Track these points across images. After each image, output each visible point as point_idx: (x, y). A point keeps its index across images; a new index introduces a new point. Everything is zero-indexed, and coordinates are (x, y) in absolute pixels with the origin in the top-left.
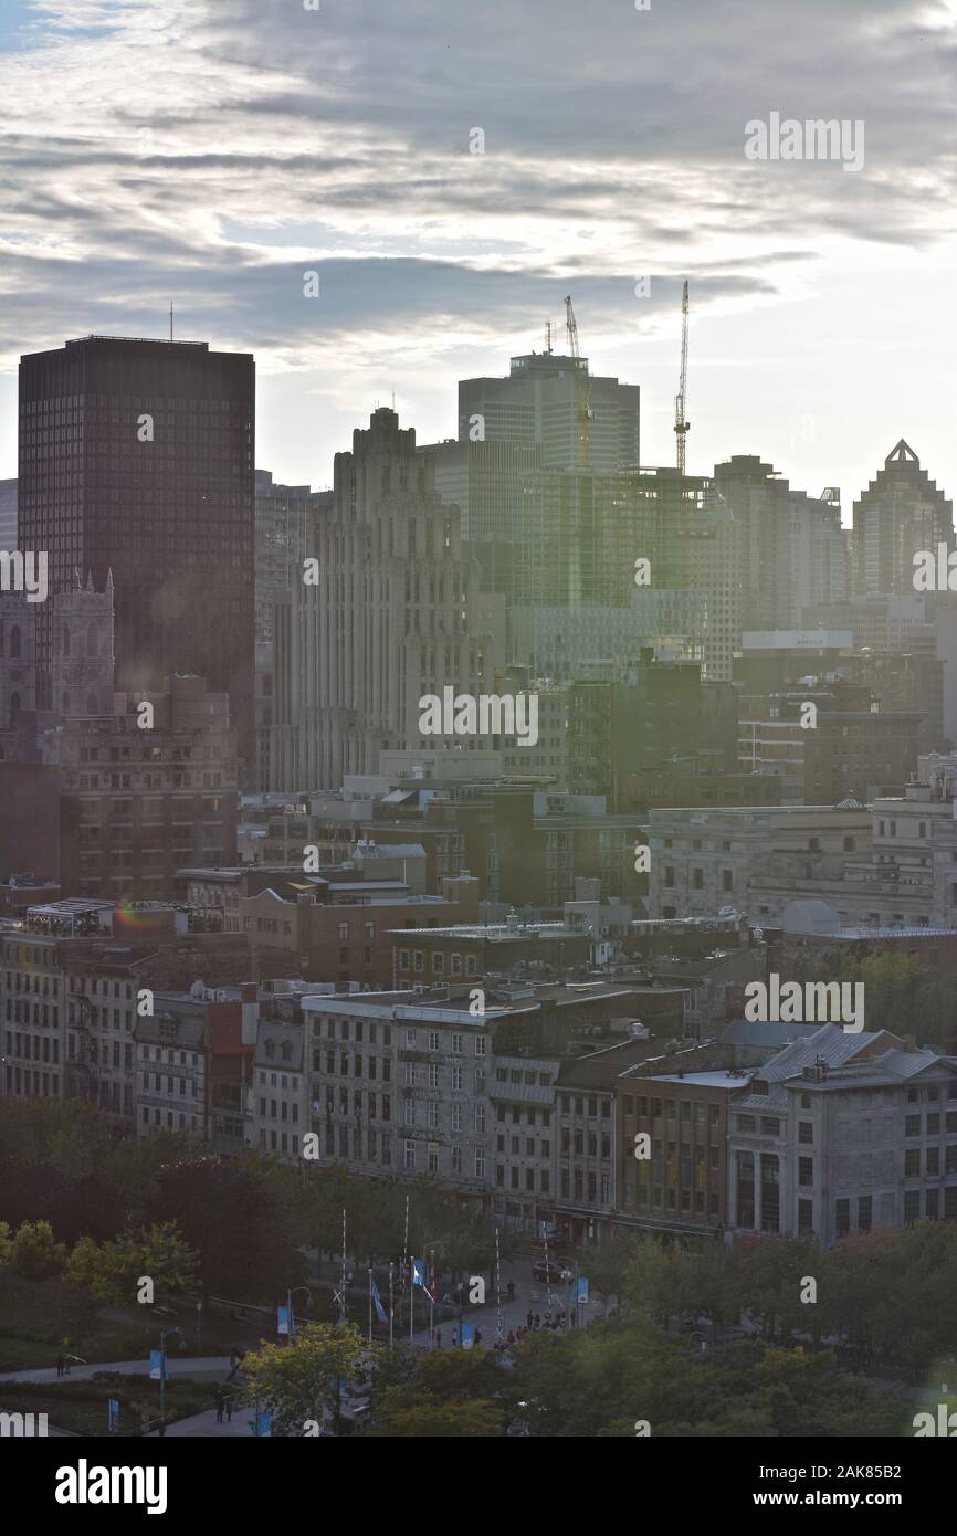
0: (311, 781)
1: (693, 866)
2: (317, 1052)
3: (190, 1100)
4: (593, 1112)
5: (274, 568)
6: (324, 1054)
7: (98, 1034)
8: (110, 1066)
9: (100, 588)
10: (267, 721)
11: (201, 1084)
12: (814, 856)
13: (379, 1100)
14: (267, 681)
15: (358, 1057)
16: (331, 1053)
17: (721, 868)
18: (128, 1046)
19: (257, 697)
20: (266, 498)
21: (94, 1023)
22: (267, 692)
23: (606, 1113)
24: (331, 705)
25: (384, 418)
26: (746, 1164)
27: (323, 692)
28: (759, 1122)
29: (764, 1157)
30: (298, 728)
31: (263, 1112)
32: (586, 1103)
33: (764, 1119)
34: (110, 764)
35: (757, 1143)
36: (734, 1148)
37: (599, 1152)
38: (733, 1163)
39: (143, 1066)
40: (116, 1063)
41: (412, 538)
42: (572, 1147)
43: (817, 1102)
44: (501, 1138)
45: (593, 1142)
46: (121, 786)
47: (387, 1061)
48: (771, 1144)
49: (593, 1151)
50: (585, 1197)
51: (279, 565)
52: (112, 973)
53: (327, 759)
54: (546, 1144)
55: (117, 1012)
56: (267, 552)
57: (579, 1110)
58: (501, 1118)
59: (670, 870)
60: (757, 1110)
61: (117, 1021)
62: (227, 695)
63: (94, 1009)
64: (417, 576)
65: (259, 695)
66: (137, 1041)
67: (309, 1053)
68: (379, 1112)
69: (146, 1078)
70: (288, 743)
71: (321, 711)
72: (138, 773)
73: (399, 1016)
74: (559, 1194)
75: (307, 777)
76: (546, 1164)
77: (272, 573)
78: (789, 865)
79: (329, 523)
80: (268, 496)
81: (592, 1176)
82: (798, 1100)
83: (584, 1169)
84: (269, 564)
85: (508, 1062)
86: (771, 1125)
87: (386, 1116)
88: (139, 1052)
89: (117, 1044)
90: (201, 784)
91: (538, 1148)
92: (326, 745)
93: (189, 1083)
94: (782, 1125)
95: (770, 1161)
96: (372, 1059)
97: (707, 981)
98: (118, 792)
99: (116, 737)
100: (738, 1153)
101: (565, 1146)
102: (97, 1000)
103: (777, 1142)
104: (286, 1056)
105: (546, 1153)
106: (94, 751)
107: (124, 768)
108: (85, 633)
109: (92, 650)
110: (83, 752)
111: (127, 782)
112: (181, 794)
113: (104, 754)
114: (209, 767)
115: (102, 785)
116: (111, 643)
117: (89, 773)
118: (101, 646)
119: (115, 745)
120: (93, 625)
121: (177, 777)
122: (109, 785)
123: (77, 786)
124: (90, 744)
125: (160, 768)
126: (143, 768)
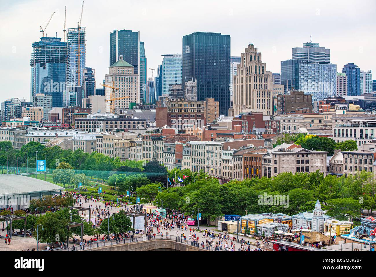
1: (289, 125)
2: (193, 152)
3: (172, 163)
4: (239, 160)
6: (194, 152)
7: (158, 152)
8: (160, 158)
9: (194, 81)
11: (174, 160)
12: (312, 123)
13: (203, 160)
15: (200, 152)
16: (195, 152)
17: (294, 126)
18: (163, 154)
21: (157, 150)
23: (241, 161)
24: (240, 104)
25: (251, 46)
26: (265, 170)
27: (239, 101)
28: (267, 161)
29: (268, 167)
30: (234, 109)
31: (184, 165)
32: (238, 159)
33: (268, 160)
34: (178, 107)
35: (267, 165)
36: (263, 166)
37: (240, 168)
38: (263, 169)
39: (165, 157)
40: (161, 157)
41: (256, 70)
42: (235, 167)
43: (277, 156)
44: (223, 166)
45: (239, 166)
47: (204, 153)
48: (269, 165)
49: (239, 168)
50: (238, 177)
52: (160, 140)
54: (231, 167)
55: (161, 147)
57: (237, 160)
58: (224, 163)
59: (284, 126)
60: (267, 158)
61: (161, 149)
63: (157, 147)
64: (257, 77)
66: (164, 153)
67: (192, 152)
68: (203, 163)
69: (165, 159)
71: (238, 105)
73: (206, 144)
74: (233, 177)
76: (231, 171)
78: (307, 125)
81: (239, 173)
82: (274, 155)
83: (237, 172)
85: (225, 152)
86: (270, 161)
87: (204, 164)
88: (164, 155)
89: (161, 154)
90: (197, 112)
91: (230, 168)
93: (172, 160)
94: (271, 161)
95: (269, 168)
96: (202, 152)
97: (272, 140)
98: (179, 113)
100: (264, 167)
101: (234, 168)
102: (158, 145)
103: (270, 164)
104: (188, 153)
105: (231, 169)
106: (174, 105)
107: (180, 108)
108: (191, 90)
109: (192, 93)
110: (172, 105)
111: (181, 111)
112: (192, 114)
113: (177, 105)
114: (198, 108)
115: (176, 111)
116: (196, 92)
117: (173, 109)
118: (194, 92)
119: (179, 103)
120: (192, 88)
121: (191, 110)
122: (177, 111)
123: (171, 112)
124: (173, 103)
125: (188, 108)
126: (184, 108)
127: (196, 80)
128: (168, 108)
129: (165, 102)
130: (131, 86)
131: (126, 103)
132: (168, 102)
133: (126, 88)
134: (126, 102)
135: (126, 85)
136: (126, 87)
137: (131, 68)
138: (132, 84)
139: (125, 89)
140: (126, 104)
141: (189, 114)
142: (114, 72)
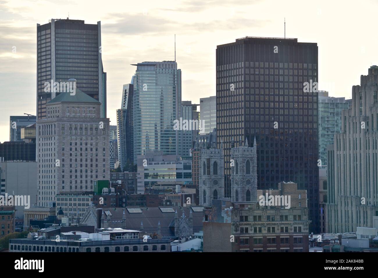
0: (344, 228)
5: (330, 133)
10: (325, 201)
14: (325, 183)
19: (320, 190)
20: (326, 103)
22: (325, 188)
24: (352, 195)
27: (348, 190)
30: (337, 205)
34: (253, 223)
46: (258, 232)
51: (332, 132)
53: (350, 219)
56: (326, 126)
62: (306, 191)
65: (321, 189)
70: (333, 211)
71: (347, 197)
72: (265, 226)
75: (342, 226)
77: (328, 135)
79: (350, 116)
80: (326, 102)
84: (328, 132)
90: (293, 231)
92: (350, 212)
98: (257, 235)
99: (255, 211)
106: (246, 217)
107: (259, 224)
108: (245, 164)
109: (248, 172)
110: (241, 217)
111: (260, 230)
112: (284, 235)
113: (251, 218)
114: (296, 224)
115: (250, 232)
116: (256, 169)
117: (244, 227)
118: (251, 170)
119: (255, 214)
120: (248, 161)
121: (282, 228)
122: (253, 232)
123: (239, 232)
124: (244, 214)
125: (275, 224)
126: (267, 224)
127: (255, 143)
128: (233, 225)
129: (227, 212)
130: (94, 144)
131: (84, 179)
132: (232, 211)
133: (84, 149)
134: (84, 177)
135: (84, 142)
136: (84, 145)
137: (95, 106)
138: (97, 138)
139: (81, 149)
140: (84, 182)
141: (278, 237)
142: (57, 114)
